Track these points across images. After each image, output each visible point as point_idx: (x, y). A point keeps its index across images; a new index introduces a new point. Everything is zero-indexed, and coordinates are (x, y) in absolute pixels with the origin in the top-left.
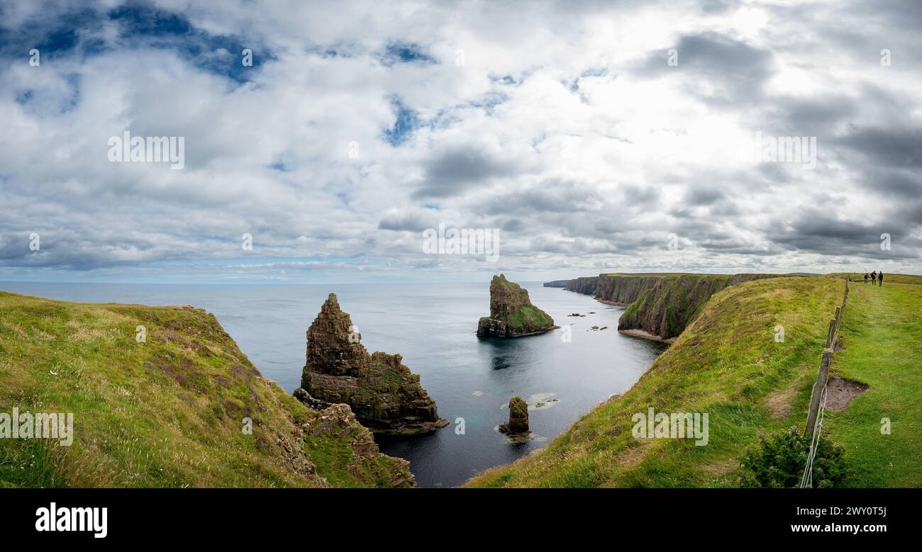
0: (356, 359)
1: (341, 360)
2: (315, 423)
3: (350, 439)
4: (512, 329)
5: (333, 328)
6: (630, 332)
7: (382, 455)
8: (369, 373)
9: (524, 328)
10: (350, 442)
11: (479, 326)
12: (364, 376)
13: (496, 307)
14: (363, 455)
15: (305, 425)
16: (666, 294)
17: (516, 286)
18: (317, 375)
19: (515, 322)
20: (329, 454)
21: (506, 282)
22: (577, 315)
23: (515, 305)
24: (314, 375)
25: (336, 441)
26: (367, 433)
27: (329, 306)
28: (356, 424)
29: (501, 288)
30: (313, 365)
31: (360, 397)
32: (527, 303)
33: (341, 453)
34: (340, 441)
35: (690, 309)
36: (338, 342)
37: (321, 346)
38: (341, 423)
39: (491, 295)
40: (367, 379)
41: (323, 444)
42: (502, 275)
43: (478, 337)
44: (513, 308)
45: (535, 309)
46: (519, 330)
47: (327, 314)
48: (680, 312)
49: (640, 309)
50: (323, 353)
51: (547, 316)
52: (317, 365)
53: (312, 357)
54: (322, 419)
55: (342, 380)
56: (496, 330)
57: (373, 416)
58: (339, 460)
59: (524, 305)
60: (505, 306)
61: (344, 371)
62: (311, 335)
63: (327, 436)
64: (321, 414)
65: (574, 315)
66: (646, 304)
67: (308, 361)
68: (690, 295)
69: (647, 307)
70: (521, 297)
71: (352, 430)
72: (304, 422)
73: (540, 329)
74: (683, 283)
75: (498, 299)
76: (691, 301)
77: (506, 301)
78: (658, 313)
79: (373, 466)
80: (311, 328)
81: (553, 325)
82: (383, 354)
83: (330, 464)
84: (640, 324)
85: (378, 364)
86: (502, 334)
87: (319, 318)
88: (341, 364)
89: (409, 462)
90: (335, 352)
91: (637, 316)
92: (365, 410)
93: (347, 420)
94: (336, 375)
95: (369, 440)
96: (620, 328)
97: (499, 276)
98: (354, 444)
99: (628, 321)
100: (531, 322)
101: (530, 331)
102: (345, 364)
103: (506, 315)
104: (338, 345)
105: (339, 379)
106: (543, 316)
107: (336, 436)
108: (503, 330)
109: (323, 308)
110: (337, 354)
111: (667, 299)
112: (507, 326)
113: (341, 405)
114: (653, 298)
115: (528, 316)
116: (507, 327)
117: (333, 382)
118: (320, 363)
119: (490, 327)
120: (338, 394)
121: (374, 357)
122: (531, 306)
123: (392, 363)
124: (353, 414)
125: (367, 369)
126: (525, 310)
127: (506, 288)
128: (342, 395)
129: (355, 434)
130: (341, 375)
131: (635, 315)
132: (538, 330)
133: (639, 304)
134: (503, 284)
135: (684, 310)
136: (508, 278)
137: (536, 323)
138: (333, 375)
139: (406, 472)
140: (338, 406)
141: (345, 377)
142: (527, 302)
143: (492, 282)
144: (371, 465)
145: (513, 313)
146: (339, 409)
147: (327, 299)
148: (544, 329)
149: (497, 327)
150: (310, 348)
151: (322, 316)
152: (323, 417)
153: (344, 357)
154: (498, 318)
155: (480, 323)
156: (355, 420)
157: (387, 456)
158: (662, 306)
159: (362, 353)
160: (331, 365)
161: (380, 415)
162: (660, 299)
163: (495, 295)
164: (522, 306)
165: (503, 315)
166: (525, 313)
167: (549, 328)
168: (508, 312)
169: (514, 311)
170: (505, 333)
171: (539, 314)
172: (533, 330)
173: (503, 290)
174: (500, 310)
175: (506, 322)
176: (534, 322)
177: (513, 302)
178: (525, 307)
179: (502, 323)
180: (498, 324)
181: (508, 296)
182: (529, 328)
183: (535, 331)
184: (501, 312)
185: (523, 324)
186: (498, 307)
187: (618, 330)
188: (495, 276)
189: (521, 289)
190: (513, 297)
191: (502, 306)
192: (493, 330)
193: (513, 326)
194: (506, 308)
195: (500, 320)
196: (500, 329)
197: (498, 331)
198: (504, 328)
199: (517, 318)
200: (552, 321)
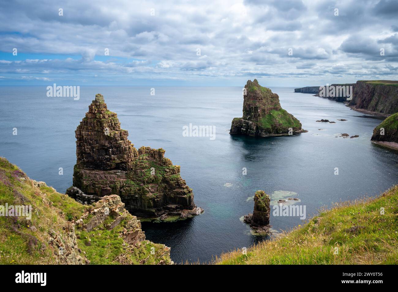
0: (124, 154)
1: (110, 156)
2: (88, 218)
3: (121, 229)
4: (262, 130)
5: (101, 126)
6: (386, 144)
7: (148, 242)
8: (136, 165)
9: (273, 129)
10: (120, 232)
11: (232, 126)
12: (132, 169)
13: (248, 109)
14: (132, 244)
15: (78, 221)
17: (268, 91)
18: (88, 172)
19: (264, 122)
20: (103, 247)
21: (259, 86)
22: (326, 121)
23: (266, 108)
24: (85, 172)
25: (109, 232)
26: (135, 221)
27: (96, 106)
28: (125, 214)
29: (254, 92)
30: (84, 163)
31: (128, 189)
32: (277, 107)
33: (114, 244)
34: (112, 232)
36: (106, 139)
37: (90, 144)
38: (113, 214)
39: (244, 98)
40: (135, 172)
41: (97, 238)
42: (255, 81)
43: (231, 134)
44: (264, 111)
45: (284, 112)
46: (268, 131)
47: (94, 114)
50: (93, 151)
51: (295, 120)
52: (87, 162)
53: (82, 155)
54: (94, 213)
55: (112, 174)
56: (247, 129)
57: (141, 206)
58: (112, 252)
59: (274, 109)
60: (256, 108)
61: (114, 165)
62: (80, 134)
63: (100, 229)
64: (93, 208)
65: (323, 121)
67: (79, 159)
70: (272, 102)
71: (122, 219)
72: (77, 218)
75: (251, 102)
77: (258, 104)
79: (141, 255)
80: (80, 128)
81: (300, 129)
82: (148, 149)
83: (103, 258)
85: (144, 157)
86: (252, 134)
87: (87, 118)
88: (111, 159)
89: (169, 248)
90: (104, 149)
92: (134, 200)
93: (117, 210)
94: (107, 170)
95: (137, 228)
96: (373, 139)
97: (252, 81)
98: (125, 233)
100: (280, 125)
101: (278, 133)
102: (114, 160)
103: (256, 116)
104: (107, 142)
105: (109, 173)
107: (108, 228)
108: (253, 130)
109: (91, 108)
110: (107, 150)
112: (257, 126)
113: (112, 196)
115: (277, 119)
116: (257, 128)
117: (103, 177)
118: (90, 159)
119: (242, 127)
120: (109, 188)
121: (140, 152)
122: (280, 110)
123: (157, 156)
124: (123, 204)
125: (134, 162)
126: (275, 113)
127: (258, 92)
128: (113, 188)
129: (125, 223)
130: (111, 169)
134: (256, 88)
136: (260, 83)
137: (285, 126)
138: (104, 170)
139: (168, 259)
140: (109, 197)
141: (115, 171)
142: (277, 106)
143: (246, 86)
144: (139, 254)
145: (264, 116)
146: (111, 200)
147: (94, 100)
149: (248, 127)
150: (79, 146)
151: (90, 116)
152: (96, 210)
153: (113, 153)
154: (249, 119)
155: (233, 123)
156: (125, 210)
157: (152, 243)
159: (129, 148)
160: (101, 161)
161: (146, 204)
163: (248, 98)
164: (272, 109)
165: (254, 116)
166: (274, 115)
167: (296, 131)
168: (259, 114)
169: (265, 114)
170: (255, 133)
171: (287, 117)
172: (281, 132)
173: (256, 94)
174: (252, 111)
175: (257, 122)
176: (282, 125)
177: (264, 105)
178: (275, 111)
179: (253, 123)
180: (249, 125)
181: (259, 100)
182: (277, 129)
183: (283, 133)
184: (252, 114)
185: (272, 125)
186: (250, 109)
187: (371, 140)
188: (249, 81)
189: (272, 93)
190: (264, 101)
191: (253, 108)
192: (245, 129)
193: (263, 127)
194: (258, 110)
195: (252, 121)
196: (251, 129)
197: (249, 130)
198: (254, 128)
199: (267, 119)
200: (301, 125)
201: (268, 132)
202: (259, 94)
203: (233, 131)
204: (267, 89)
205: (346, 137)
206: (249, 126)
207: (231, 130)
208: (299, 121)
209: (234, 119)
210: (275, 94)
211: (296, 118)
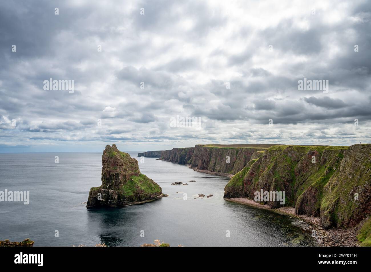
4: (124, 198)
6: (236, 200)
9: (136, 197)
11: (90, 197)
13: (108, 176)
16: (272, 164)
17: (127, 156)
19: (126, 190)
21: (118, 151)
22: (180, 183)
23: (127, 174)
29: (114, 157)
32: (137, 174)
35: (299, 179)
39: (103, 164)
42: (114, 145)
43: (88, 208)
44: (125, 177)
45: (145, 178)
46: (130, 198)
48: (288, 181)
49: (245, 177)
51: (155, 184)
56: (107, 200)
59: (134, 174)
60: (117, 175)
65: (176, 183)
66: (252, 174)
68: (299, 165)
69: (253, 176)
70: (132, 167)
73: (150, 198)
74: (289, 154)
75: (111, 168)
76: (300, 171)
77: (118, 171)
78: (265, 182)
81: (161, 193)
84: (246, 193)
86: (114, 204)
91: (243, 184)
96: (225, 197)
97: (111, 146)
99: (233, 189)
100: (142, 191)
101: (140, 200)
103: (118, 184)
106: (152, 185)
108: (115, 199)
111: (274, 169)
112: (119, 195)
114: (259, 168)
115: (139, 185)
116: (119, 197)
122: (140, 175)
126: (136, 179)
127: (119, 157)
131: (241, 184)
132: (148, 199)
133: (244, 173)
134: (115, 153)
135: (292, 180)
136: (118, 148)
137: (147, 192)
142: (137, 172)
143: (104, 152)
145: (125, 182)
148: (154, 198)
149: (108, 196)
154: (110, 188)
155: (91, 193)
158: (269, 176)
162: (266, 169)
163: (108, 164)
164: (132, 175)
165: (115, 184)
166: (136, 181)
167: (158, 197)
168: (120, 181)
169: (126, 180)
170: (117, 202)
171: (148, 182)
172: (144, 199)
173: (116, 159)
174: (112, 179)
175: (118, 191)
176: (144, 191)
177: (125, 171)
178: (136, 177)
179: (114, 192)
180: (109, 194)
181: (120, 166)
182: (140, 196)
183: (145, 199)
184: (113, 181)
185: (134, 193)
186: (110, 176)
187: (224, 198)
188: (107, 145)
189: (131, 158)
190: (125, 167)
191: (114, 175)
192: (105, 200)
193: (125, 195)
194: (119, 177)
195: (113, 190)
196: (112, 199)
197: (110, 200)
198: (116, 198)
199: (128, 186)
200: (161, 189)
201: (131, 200)
202: (119, 159)
203: (91, 203)
204: (126, 154)
205: (203, 197)
206: (110, 196)
207: (88, 203)
208: (159, 186)
209: (91, 189)
210: (134, 159)
211: (156, 183)
